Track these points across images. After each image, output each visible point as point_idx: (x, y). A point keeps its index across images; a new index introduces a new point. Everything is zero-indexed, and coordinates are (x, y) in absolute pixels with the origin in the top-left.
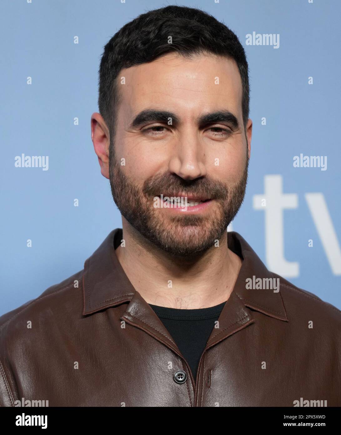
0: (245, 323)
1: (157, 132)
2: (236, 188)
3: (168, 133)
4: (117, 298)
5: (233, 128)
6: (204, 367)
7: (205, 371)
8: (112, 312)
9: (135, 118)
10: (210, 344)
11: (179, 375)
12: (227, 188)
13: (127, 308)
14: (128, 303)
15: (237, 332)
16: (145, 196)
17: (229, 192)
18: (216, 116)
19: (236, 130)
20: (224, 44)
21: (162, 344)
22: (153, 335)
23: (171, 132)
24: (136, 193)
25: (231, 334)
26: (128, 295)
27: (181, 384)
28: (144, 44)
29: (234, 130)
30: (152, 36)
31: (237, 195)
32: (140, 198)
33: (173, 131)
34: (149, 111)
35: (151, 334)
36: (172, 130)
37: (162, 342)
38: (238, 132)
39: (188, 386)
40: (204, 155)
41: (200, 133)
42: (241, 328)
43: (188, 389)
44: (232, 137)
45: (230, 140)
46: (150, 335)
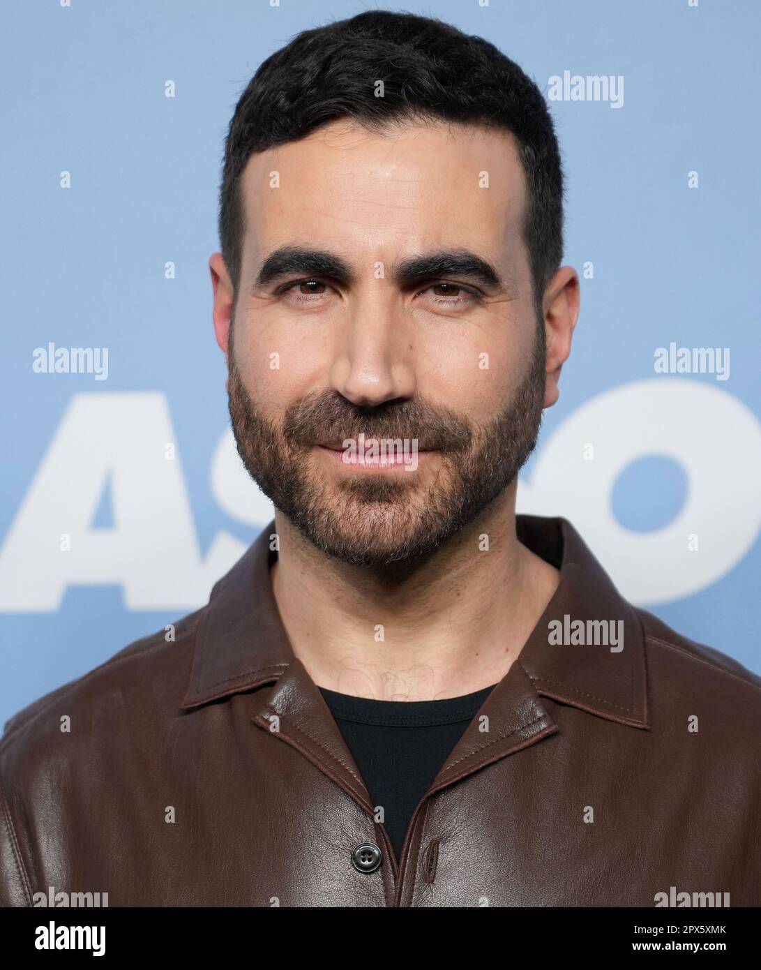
0: (534, 735)
1: (310, 296)
2: (494, 425)
3: (334, 298)
4: (254, 673)
5: (486, 288)
6: (423, 835)
7: (425, 845)
8: (240, 705)
9: (262, 266)
10: (440, 783)
11: (363, 853)
12: (469, 427)
13: (270, 697)
14: (272, 684)
15: (511, 755)
16: (289, 444)
17: (475, 434)
18: (436, 263)
19: (495, 293)
20: (470, 97)
21: (333, 781)
22: (315, 761)
23: (341, 296)
24: (270, 438)
25: (494, 759)
26: (275, 667)
27: (370, 873)
28: (291, 98)
29: (490, 293)
30: (307, 80)
31: (497, 440)
32: (279, 448)
33: (344, 295)
34: (290, 250)
35: (311, 758)
36: (341, 292)
37: (332, 777)
38: (501, 297)
39: (383, 878)
40: (411, 347)
41: (403, 300)
42: (521, 746)
43: (384, 885)
44: (487, 310)
45: (480, 316)
46: (309, 760)
